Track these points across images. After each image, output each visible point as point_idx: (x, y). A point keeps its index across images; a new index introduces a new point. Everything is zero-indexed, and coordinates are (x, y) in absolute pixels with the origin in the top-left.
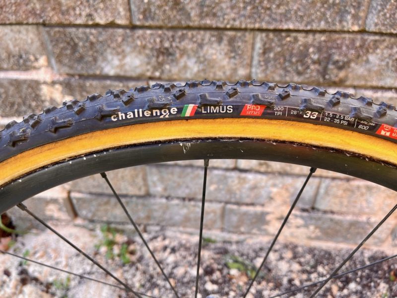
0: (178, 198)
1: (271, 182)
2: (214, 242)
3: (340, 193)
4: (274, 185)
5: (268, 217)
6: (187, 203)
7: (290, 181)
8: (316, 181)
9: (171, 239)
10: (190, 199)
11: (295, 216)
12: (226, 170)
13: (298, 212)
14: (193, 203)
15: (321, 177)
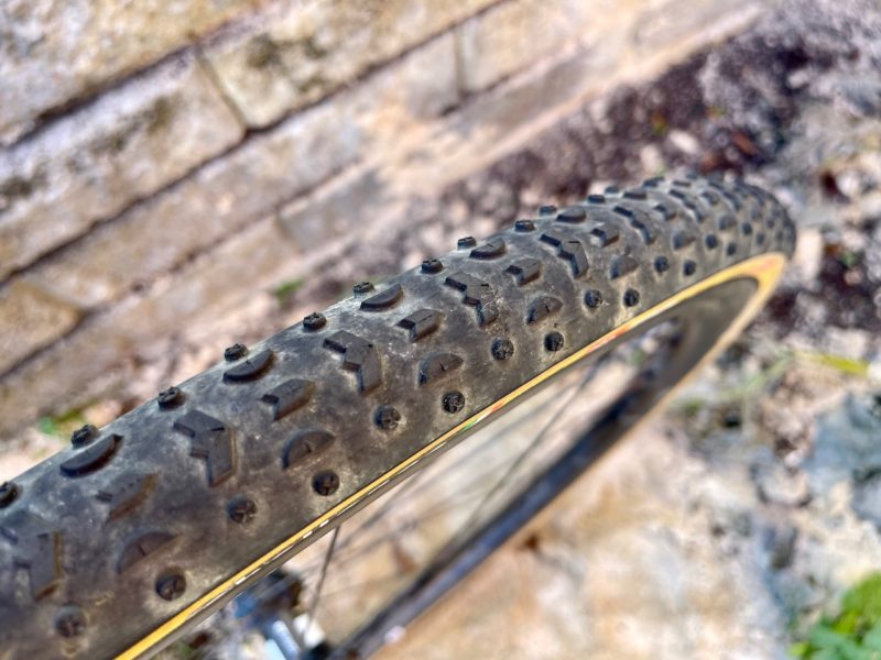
0: (162, 273)
1: (349, 109)
2: (300, 283)
3: (508, 32)
4: (361, 110)
5: (383, 175)
6: (189, 269)
7: (388, 81)
8: (447, 42)
9: (211, 340)
10: (191, 256)
11: (436, 136)
12: (230, 150)
13: (438, 126)
14: (201, 262)
15: (453, 27)
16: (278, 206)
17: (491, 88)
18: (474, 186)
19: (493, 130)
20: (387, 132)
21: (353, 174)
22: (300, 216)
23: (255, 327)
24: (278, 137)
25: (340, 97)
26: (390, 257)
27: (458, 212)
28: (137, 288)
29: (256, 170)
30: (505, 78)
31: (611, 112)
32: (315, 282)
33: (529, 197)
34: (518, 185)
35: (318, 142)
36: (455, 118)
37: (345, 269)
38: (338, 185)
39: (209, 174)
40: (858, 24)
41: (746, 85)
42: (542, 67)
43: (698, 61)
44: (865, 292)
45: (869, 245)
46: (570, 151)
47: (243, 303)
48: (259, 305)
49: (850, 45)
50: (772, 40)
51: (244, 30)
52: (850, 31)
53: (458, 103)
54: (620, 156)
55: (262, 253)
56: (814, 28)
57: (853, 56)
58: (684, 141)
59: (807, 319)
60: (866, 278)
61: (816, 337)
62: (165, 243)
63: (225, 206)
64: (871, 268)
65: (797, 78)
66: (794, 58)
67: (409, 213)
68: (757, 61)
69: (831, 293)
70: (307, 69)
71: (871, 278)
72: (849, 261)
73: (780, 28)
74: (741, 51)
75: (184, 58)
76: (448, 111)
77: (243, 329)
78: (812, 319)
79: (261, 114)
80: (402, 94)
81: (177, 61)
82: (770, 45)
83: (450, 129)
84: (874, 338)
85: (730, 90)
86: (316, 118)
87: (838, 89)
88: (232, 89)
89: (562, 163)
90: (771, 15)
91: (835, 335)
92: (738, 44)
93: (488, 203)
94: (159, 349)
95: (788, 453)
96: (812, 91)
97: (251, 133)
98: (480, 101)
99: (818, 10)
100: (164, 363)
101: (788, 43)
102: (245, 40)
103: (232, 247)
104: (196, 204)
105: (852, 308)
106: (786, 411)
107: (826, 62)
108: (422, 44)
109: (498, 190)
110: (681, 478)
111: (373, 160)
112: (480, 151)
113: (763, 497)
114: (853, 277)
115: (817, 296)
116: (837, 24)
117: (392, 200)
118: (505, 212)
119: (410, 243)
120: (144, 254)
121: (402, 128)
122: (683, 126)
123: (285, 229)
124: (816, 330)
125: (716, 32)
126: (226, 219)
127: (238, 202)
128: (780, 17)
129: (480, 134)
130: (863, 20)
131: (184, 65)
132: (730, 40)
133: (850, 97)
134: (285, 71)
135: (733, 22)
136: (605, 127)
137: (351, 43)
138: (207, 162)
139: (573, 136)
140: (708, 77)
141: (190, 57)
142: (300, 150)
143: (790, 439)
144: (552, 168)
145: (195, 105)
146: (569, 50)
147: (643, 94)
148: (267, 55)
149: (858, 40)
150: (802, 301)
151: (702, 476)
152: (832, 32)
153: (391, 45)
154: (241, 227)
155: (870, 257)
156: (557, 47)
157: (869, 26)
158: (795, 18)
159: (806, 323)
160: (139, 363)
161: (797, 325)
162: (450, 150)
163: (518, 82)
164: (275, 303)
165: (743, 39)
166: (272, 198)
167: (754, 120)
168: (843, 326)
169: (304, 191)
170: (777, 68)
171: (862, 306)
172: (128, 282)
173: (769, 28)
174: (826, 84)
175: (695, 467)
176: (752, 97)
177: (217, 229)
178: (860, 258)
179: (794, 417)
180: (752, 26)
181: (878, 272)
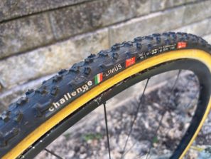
2: (72, 134)
26: (93, 128)
33: (124, 115)
34: (122, 113)
41: (167, 95)
43: (157, 91)
44: (203, 137)
46: (132, 106)
50: (171, 88)
52: (186, 86)
54: (143, 107)
56: (179, 86)
57: (188, 91)
58: (156, 105)
65: (177, 94)
66: (176, 90)
67: (98, 117)
68: (169, 91)
73: (172, 86)
74: (165, 89)
85: (164, 96)
89: (131, 108)
93: (116, 116)
101: (174, 88)
107: (183, 92)
109: (117, 113)
118: (119, 118)
119: (98, 124)
122: (156, 102)
129: (114, 100)
132: (162, 87)
135: (163, 84)
136: (139, 101)
139: (133, 103)
140: (159, 93)
144: (129, 109)
147: (147, 96)
149: (188, 88)
152: (183, 86)
164: (65, 138)
165: (165, 87)
167: (170, 101)
168: (200, 145)
170: (173, 92)
171: (203, 140)
173: (170, 85)
174: (183, 95)
176: (169, 98)
180: (166, 85)
181: (205, 133)
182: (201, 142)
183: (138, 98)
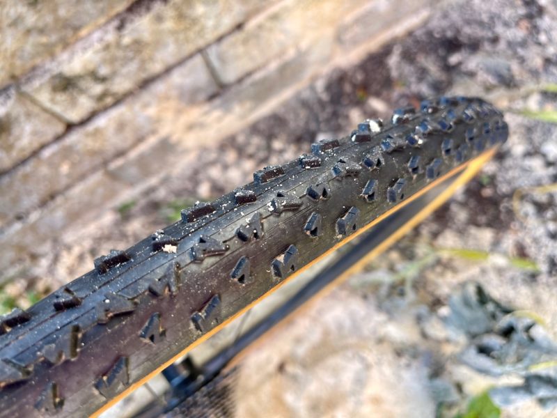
0: (34, 208)
1: (137, 107)
2: (134, 203)
3: (241, 49)
4: (146, 106)
5: (174, 138)
6: (52, 205)
7: (160, 87)
8: (198, 60)
9: (79, 241)
10: (52, 197)
11: (206, 113)
12: (58, 138)
13: (206, 107)
14: (59, 200)
15: (201, 51)
16: (105, 163)
17: (240, 81)
18: (241, 139)
19: (248, 105)
20: (169, 116)
21: (152, 141)
22: (121, 168)
23: (106, 232)
24: (90, 127)
25: (129, 100)
27: (231, 156)
28: (19, 218)
29: (80, 147)
30: (249, 74)
31: (328, 88)
32: (143, 202)
33: (277, 145)
34: (270, 137)
35: (121, 126)
36: (217, 101)
37: (161, 194)
38: (143, 148)
39: (47, 153)
40: (499, 17)
41: (419, 65)
42: (273, 66)
43: (386, 50)
44: (494, 202)
45: (500, 170)
46: (303, 114)
47: (98, 217)
48: (108, 218)
49: (493, 32)
50: (438, 33)
51: (45, 72)
52: (494, 22)
53: (218, 91)
54: (335, 115)
55: (101, 191)
56: (468, 22)
57: (495, 40)
58: (377, 104)
59: (456, 221)
60: (496, 192)
61: (461, 232)
62: (29, 193)
63: (65, 168)
64: (500, 186)
65: (454, 59)
66: (453, 45)
67: (199, 158)
68: (428, 48)
69: (472, 203)
70: (98, 89)
71: (499, 192)
72: (485, 181)
73: (445, 23)
74: (417, 42)
75: (8, 92)
76: (212, 98)
77: (99, 233)
78: (459, 220)
79: (74, 116)
80: (174, 93)
81: (4, 95)
82: (437, 36)
83: (215, 108)
84: (497, 233)
85: (408, 69)
86: (115, 113)
87: (481, 66)
88: (48, 105)
89: (298, 121)
90: (439, 14)
91: (473, 231)
92: (415, 36)
93: (251, 150)
94: (46, 248)
95: (440, 308)
96: (463, 68)
97: (70, 127)
98: (233, 90)
99: (472, 9)
100: (51, 256)
101: (449, 34)
102: (47, 77)
103: (77, 190)
104: (44, 170)
105: (485, 213)
106: (440, 281)
107: (474, 46)
108: (181, 63)
109: (256, 141)
110: (372, 324)
111: (164, 131)
112: (243, 117)
113: (424, 335)
114: (487, 192)
115: (463, 205)
116: (485, 18)
117: (186, 151)
118: (262, 154)
120: (16, 201)
121: (179, 112)
122: (377, 95)
123: (114, 176)
124: (461, 228)
125: (399, 30)
126: (68, 176)
127: (73, 165)
128: (445, 16)
129: (237, 109)
130: (503, 15)
131: (9, 97)
132: (410, 34)
133: (488, 70)
134: (82, 91)
135: (411, 22)
136: (325, 97)
137: (124, 70)
138: (43, 146)
139: (305, 104)
140: (393, 60)
141: (13, 92)
142: (110, 132)
143: (442, 299)
144: (292, 125)
145: (22, 118)
146: (291, 53)
147: (350, 74)
148: (66, 84)
149: (500, 29)
150: (454, 208)
151: (385, 323)
152: (481, 24)
153: (157, 67)
154: (82, 177)
155: (500, 178)
156: (282, 52)
157: (507, 19)
158: (455, 16)
159: (454, 223)
160: (34, 257)
161: (449, 224)
162: (219, 120)
163: (258, 76)
164: (118, 216)
165: (419, 33)
166: (98, 160)
167: (424, 89)
168: (478, 225)
169: (121, 153)
170: (441, 52)
171: (491, 211)
172: (11, 215)
173: (437, 24)
174: (473, 62)
175: (380, 317)
176: (422, 73)
177: (64, 182)
178: (493, 179)
179: (445, 284)
180: (425, 23)
181: (504, 188)
182: (482, 219)
183: (320, 85)
